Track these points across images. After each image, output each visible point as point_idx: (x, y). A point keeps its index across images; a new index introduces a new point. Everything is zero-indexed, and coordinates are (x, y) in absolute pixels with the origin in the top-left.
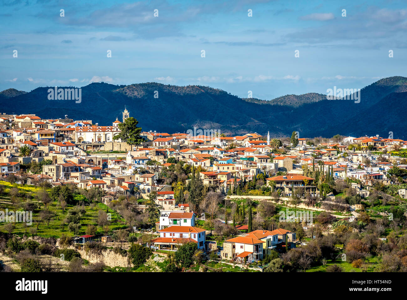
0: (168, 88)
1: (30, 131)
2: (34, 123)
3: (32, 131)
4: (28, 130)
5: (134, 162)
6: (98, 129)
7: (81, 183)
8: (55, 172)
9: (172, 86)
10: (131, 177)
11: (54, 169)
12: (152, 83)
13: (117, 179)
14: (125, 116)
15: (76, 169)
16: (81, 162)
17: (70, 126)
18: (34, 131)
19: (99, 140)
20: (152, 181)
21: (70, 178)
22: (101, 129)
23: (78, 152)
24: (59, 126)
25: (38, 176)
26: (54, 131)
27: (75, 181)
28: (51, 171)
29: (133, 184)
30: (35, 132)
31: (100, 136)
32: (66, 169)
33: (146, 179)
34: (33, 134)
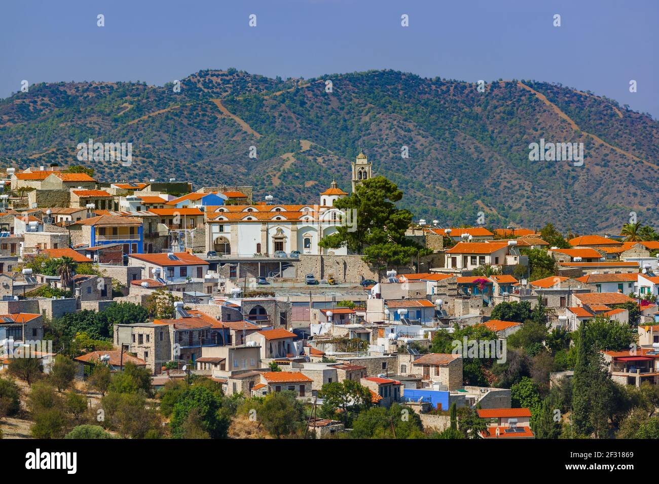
0: (434, 87)
1: (64, 219)
2: (77, 193)
3: (70, 219)
4: (59, 217)
5: (392, 317)
6: (273, 214)
7: (235, 381)
8: (152, 344)
9: (447, 82)
10: (384, 365)
11: (148, 336)
12: (383, 73)
13: (343, 368)
14: (360, 173)
15: (219, 338)
16: (229, 315)
17: (185, 204)
18: (78, 219)
19: (279, 246)
20: (450, 374)
21: (199, 364)
22: (283, 214)
23: (216, 285)
24: (151, 204)
25: (102, 357)
26: (141, 220)
27: (216, 373)
28: (141, 342)
29: (393, 384)
30: (79, 222)
31: (280, 236)
32: (186, 337)
33: (432, 370)
34: (77, 226)
